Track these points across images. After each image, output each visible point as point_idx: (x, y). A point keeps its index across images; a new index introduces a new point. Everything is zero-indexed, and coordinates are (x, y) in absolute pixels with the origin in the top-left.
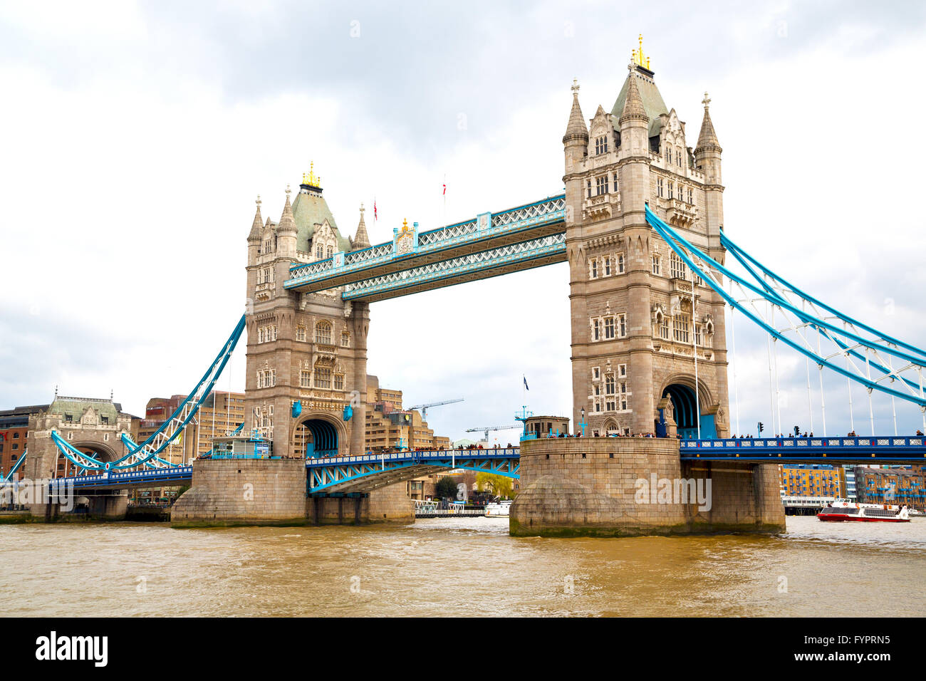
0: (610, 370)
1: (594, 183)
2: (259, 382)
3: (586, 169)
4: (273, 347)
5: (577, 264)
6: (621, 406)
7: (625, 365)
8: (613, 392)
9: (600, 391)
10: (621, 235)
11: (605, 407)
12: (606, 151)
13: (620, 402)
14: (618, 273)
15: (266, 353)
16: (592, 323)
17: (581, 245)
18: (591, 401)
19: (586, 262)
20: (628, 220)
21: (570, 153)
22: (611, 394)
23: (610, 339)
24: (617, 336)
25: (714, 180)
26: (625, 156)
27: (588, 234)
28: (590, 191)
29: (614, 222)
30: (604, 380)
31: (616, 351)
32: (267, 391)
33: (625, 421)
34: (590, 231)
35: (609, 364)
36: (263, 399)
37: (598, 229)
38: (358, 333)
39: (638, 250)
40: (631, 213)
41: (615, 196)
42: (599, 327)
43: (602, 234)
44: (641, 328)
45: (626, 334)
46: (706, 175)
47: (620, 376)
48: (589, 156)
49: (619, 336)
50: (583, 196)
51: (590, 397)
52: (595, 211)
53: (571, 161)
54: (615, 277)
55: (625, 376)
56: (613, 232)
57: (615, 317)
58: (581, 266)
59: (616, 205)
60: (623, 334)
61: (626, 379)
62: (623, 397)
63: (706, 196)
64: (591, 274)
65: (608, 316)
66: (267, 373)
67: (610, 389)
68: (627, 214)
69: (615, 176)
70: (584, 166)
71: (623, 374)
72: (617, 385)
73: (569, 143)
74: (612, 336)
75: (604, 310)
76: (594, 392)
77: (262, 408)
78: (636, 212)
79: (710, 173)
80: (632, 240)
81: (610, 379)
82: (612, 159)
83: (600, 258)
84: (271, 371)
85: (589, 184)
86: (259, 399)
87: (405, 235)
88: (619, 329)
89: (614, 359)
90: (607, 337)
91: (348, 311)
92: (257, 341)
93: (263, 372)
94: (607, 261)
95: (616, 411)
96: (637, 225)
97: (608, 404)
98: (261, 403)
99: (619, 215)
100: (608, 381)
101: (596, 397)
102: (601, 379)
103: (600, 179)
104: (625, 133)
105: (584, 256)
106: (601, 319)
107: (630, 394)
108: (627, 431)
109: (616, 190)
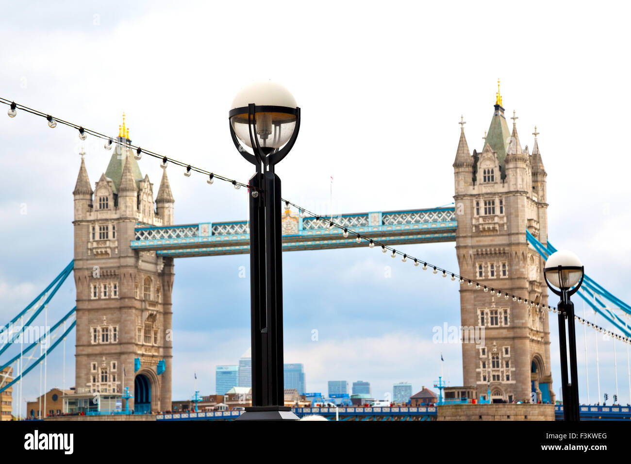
0: (496, 350)
1: (482, 204)
2: (93, 338)
3: (475, 192)
4: (113, 304)
5: (468, 266)
6: (505, 378)
7: (509, 347)
8: (498, 367)
9: (487, 366)
10: (507, 248)
11: (492, 378)
12: (493, 180)
13: (505, 375)
14: (502, 277)
15: (105, 309)
16: (479, 313)
17: (471, 252)
18: (479, 373)
19: (474, 265)
20: (514, 239)
21: (461, 177)
22: (496, 369)
23: (494, 326)
24: (501, 325)
25: (544, 199)
26: (512, 189)
27: (477, 244)
28: (478, 209)
29: (501, 237)
30: (490, 357)
31: (500, 336)
32: (107, 347)
33: (509, 389)
34: (480, 241)
35: (495, 346)
36: (101, 354)
37: (486, 241)
38: (166, 288)
39: (521, 262)
40: (517, 234)
41: (502, 218)
42: (485, 317)
43: (490, 246)
44: (524, 321)
45: (509, 324)
46: (538, 195)
47: (504, 356)
48: (478, 182)
49: (503, 325)
50: (472, 213)
51: (478, 370)
52: (486, 227)
53: (462, 183)
54: (498, 279)
55: (509, 356)
56: (500, 245)
57: (499, 310)
58: (470, 268)
59: (503, 225)
60: (506, 323)
61: (510, 358)
62: (507, 371)
63: (538, 211)
64: (478, 274)
65: (493, 309)
66: (105, 330)
67: (496, 364)
68: (513, 234)
69: (501, 202)
70: (474, 189)
71: (507, 353)
72: (502, 362)
73: (461, 169)
74: (497, 324)
75: (490, 303)
76: (481, 366)
77: (100, 363)
78: (521, 234)
79: (541, 193)
80: (518, 253)
81: (495, 357)
82: (500, 188)
83: (486, 263)
84: (111, 327)
85: (478, 204)
86: (96, 355)
87: (288, 217)
88: (503, 320)
89: (500, 342)
90: (492, 324)
91: (161, 267)
92: (90, 296)
93: (99, 328)
94: (492, 266)
95: (501, 381)
96: (522, 244)
97: (494, 376)
98: (98, 358)
99: (504, 233)
100: (493, 358)
101: (483, 370)
102: (488, 356)
103: (487, 202)
104: (512, 171)
105: (473, 260)
106: (487, 310)
107: (514, 369)
108: (510, 397)
109: (501, 212)
